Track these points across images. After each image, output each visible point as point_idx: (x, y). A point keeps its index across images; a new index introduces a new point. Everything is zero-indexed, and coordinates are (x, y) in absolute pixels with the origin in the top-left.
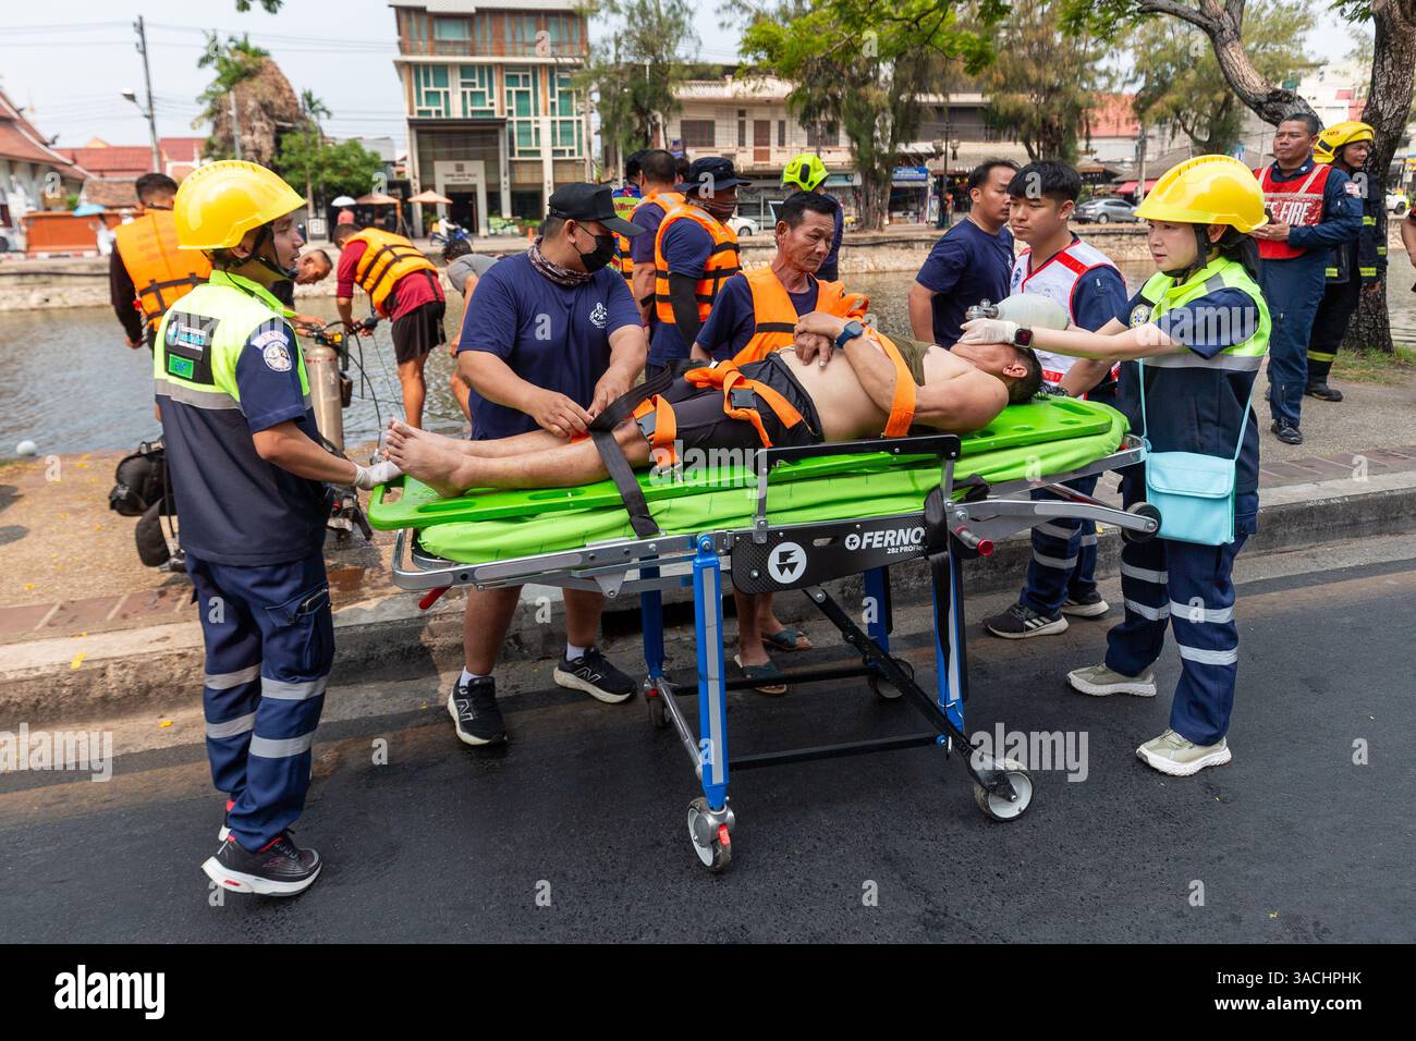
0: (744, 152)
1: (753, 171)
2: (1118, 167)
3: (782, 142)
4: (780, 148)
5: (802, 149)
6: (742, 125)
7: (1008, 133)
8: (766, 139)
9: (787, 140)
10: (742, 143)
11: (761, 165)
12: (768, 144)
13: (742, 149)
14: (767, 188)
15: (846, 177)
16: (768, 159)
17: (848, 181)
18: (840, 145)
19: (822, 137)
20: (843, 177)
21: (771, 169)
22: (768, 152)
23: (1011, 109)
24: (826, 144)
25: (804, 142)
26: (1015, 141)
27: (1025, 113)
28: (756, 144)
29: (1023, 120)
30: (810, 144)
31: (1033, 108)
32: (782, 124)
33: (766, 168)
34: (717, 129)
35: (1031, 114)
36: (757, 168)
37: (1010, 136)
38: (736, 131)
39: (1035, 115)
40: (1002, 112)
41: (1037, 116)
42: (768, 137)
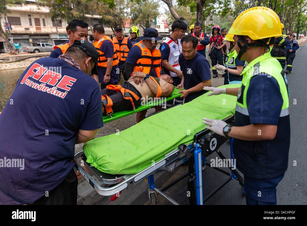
0: (32, 27)
1: (36, 33)
2: (128, 34)
3: (44, 25)
4: (44, 27)
5: (51, 27)
6: (30, 20)
7: (107, 25)
8: (39, 24)
9: (46, 24)
10: (31, 25)
11: (38, 32)
12: (40, 25)
13: (31, 26)
14: (42, 39)
15: (66, 35)
16: (41, 30)
17: (66, 36)
18: (63, 27)
19: (57, 24)
20: (65, 36)
21: (42, 33)
22: (40, 28)
23: (108, 19)
24: (58, 26)
25: (52, 25)
26: (109, 28)
27: (111, 21)
28: (36, 25)
29: (110, 22)
30: (54, 26)
31: (112, 20)
32: (44, 20)
33: (41, 33)
34: (21, 20)
35: (112, 21)
36: (37, 33)
37: (108, 26)
38: (28, 21)
39: (113, 21)
40: (106, 20)
41: (114, 22)
42: (40, 23)
